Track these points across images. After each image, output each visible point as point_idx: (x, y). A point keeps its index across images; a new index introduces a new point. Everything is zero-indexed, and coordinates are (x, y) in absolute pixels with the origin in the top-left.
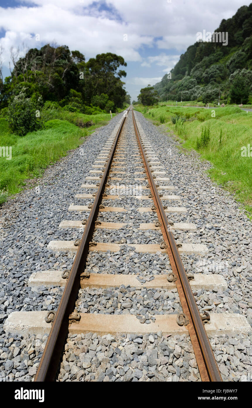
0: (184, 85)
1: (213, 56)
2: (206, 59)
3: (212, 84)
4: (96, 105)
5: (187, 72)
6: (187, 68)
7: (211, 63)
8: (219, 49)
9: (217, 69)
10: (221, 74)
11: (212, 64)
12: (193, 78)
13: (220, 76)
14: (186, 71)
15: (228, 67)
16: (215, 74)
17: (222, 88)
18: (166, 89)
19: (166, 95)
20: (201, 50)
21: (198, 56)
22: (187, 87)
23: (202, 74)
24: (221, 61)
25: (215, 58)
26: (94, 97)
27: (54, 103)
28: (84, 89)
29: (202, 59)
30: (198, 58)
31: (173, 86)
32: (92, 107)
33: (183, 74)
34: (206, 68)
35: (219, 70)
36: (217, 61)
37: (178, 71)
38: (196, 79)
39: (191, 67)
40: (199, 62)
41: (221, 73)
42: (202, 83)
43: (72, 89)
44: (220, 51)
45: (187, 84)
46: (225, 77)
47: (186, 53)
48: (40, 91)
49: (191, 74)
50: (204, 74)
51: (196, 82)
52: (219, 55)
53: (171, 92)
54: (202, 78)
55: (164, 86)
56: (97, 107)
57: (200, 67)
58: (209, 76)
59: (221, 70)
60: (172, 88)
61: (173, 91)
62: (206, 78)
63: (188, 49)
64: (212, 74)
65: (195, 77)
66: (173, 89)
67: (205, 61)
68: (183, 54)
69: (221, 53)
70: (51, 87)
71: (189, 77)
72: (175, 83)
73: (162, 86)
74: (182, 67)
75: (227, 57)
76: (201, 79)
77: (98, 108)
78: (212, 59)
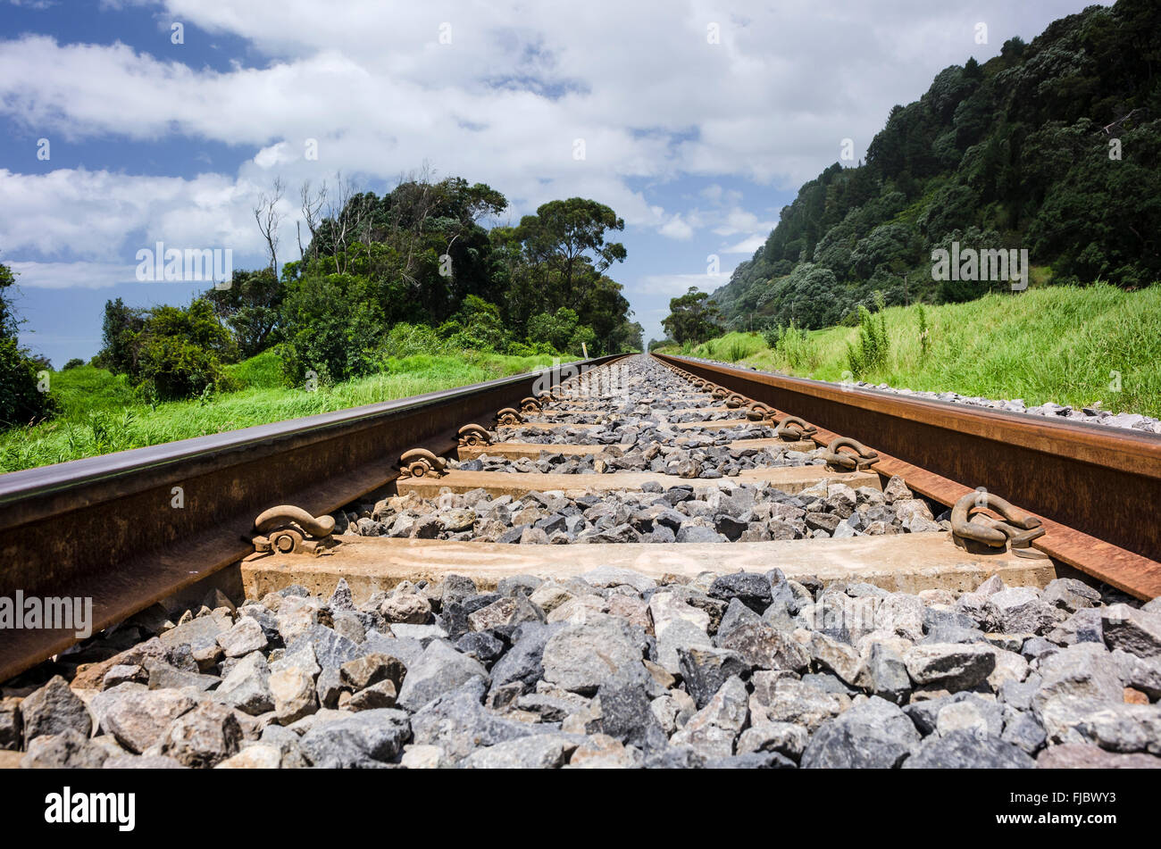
0: (799, 287)
1: (877, 203)
2: (855, 213)
3: (881, 277)
4: (541, 338)
5: (803, 254)
6: (803, 241)
7: (871, 223)
8: (891, 186)
9: (893, 237)
10: (905, 252)
11: (876, 225)
12: (824, 267)
13: (903, 257)
14: (800, 250)
15: (924, 230)
16: (888, 252)
17: (913, 286)
18: (745, 301)
19: (747, 317)
20: (840, 191)
21: (832, 208)
22: (808, 292)
23: (848, 256)
24: (901, 216)
25: (882, 210)
26: (535, 318)
27: (420, 328)
28: (507, 296)
29: (844, 214)
30: (833, 212)
31: (767, 292)
32: (530, 346)
33: (795, 259)
34: (860, 237)
35: (900, 241)
36: (889, 216)
37: (779, 253)
38: (833, 269)
39: (813, 240)
40: (837, 222)
41: (906, 247)
42: (852, 279)
43: (471, 296)
44: (896, 190)
45: (808, 283)
46: (919, 259)
47: (796, 202)
48: (379, 296)
49: (816, 256)
50: (854, 255)
51: (834, 277)
52: (894, 200)
53: (760, 309)
54: (851, 266)
55: (738, 295)
56: (544, 345)
57: (841, 237)
58: (871, 257)
59: (903, 241)
60: (764, 297)
61: (768, 306)
62: (862, 263)
63: (803, 191)
64: (878, 251)
65: (830, 263)
66: (768, 302)
67: (853, 220)
68: (787, 206)
69: (899, 193)
70: (412, 286)
71: (809, 265)
72: (772, 285)
73: (733, 296)
74: (789, 241)
75: (918, 205)
76: (846, 269)
77: (547, 345)
78: (876, 213)
